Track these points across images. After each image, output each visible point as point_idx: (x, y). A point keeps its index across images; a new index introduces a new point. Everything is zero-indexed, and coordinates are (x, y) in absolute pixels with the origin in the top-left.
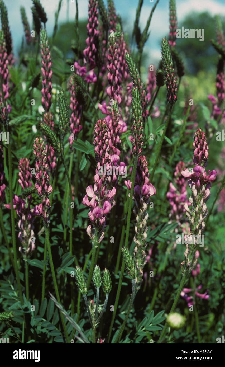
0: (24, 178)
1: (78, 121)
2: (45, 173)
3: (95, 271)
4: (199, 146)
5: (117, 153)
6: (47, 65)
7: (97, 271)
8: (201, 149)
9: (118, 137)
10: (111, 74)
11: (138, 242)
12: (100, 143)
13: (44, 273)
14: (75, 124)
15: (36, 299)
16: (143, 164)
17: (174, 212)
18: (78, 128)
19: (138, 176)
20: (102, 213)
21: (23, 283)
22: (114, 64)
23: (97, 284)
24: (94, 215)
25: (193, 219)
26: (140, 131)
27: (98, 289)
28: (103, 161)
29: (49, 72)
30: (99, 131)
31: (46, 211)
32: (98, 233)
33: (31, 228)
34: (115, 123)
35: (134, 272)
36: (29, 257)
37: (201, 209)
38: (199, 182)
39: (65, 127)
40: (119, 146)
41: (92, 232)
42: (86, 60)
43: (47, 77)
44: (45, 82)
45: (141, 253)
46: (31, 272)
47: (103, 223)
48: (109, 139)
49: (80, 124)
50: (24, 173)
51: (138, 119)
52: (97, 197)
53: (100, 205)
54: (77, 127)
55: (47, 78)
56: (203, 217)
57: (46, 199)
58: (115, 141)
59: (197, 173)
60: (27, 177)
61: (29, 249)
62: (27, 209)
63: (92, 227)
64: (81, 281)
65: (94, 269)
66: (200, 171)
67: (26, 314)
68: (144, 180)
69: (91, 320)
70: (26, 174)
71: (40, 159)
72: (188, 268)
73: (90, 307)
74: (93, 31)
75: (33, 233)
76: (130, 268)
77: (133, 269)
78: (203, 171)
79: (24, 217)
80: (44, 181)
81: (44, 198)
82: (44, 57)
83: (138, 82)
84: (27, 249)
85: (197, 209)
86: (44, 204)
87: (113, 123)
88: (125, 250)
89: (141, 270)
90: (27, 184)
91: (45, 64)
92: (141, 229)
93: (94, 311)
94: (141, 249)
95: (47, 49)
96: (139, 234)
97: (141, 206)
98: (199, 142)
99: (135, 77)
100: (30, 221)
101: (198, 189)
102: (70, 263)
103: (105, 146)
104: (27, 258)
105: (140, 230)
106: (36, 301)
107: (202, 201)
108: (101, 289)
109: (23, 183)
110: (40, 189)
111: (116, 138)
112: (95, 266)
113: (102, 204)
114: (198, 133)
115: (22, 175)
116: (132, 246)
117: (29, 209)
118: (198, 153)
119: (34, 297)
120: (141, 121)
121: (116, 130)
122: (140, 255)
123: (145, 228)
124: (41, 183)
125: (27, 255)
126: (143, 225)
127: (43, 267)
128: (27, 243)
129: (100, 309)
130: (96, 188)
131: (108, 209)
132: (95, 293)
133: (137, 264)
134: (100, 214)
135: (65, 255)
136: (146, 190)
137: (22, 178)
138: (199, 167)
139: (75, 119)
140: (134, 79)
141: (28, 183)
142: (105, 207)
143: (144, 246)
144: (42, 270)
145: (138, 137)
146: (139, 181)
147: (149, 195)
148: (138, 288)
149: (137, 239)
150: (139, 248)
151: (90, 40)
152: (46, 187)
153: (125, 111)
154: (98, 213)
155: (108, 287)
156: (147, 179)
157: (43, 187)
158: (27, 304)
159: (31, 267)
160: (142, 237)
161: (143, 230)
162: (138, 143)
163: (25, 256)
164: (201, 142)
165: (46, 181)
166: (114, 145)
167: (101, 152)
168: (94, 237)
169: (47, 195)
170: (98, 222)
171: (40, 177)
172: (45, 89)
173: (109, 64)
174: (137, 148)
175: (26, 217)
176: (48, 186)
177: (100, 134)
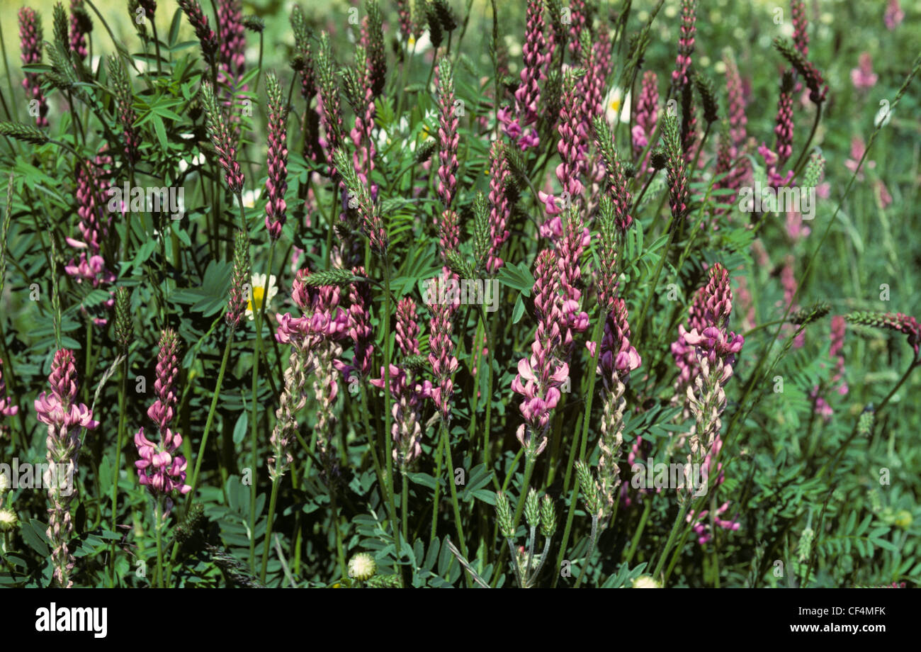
0: (406, 333)
1: (503, 223)
2: (447, 339)
3: (529, 500)
4: (716, 293)
5: (575, 297)
6: (451, 124)
7: (533, 499)
8: (720, 298)
9: (578, 269)
10: (565, 142)
11: (606, 449)
12: (544, 291)
13: (436, 496)
14: (496, 229)
15: (419, 539)
16: (620, 315)
17: (684, 380)
18: (502, 236)
19: (610, 336)
20: (544, 407)
21: (399, 512)
22: (570, 125)
23: (532, 521)
24: (530, 410)
25: (700, 414)
26: (612, 269)
27: (533, 530)
28: (549, 321)
29: (454, 137)
30: (542, 271)
31: (446, 400)
32: (537, 439)
33: (415, 420)
34: (573, 246)
35: (596, 504)
36: (409, 467)
37: (715, 399)
38: (713, 354)
39: (483, 253)
40: (579, 284)
41: (526, 436)
42: (521, 108)
43: (450, 146)
44: (445, 155)
45: (611, 467)
46: (413, 493)
47: (545, 424)
48: (561, 272)
49: (506, 228)
50: (405, 326)
51: (610, 249)
52: (536, 379)
53: (540, 391)
54: (500, 234)
55: (450, 148)
56: (718, 412)
57: (447, 381)
58: (572, 277)
59: (710, 340)
60: (411, 331)
61: (410, 455)
62: (410, 387)
63: (526, 427)
64: (506, 518)
65: (527, 495)
66: (715, 337)
67: (404, 567)
68: (621, 343)
69: (520, 580)
70: (409, 326)
71: (439, 315)
72: (689, 495)
73: (518, 558)
74: (535, 57)
75: (418, 427)
76: (589, 496)
77: (594, 498)
78: (721, 336)
79: (403, 401)
80: (444, 352)
81: (444, 378)
82: (446, 110)
83: (614, 168)
84: (407, 454)
85: (708, 398)
86: (443, 388)
87: (569, 244)
88: (580, 465)
89: (609, 496)
90: (410, 343)
91: (447, 124)
92: (612, 427)
93: (526, 564)
94: (611, 461)
95: (451, 96)
96: (608, 434)
97: (612, 386)
98: (717, 287)
99: (610, 159)
100: (414, 408)
101: (712, 365)
102: (486, 482)
103: (552, 296)
104: (407, 471)
105: (611, 429)
106: (420, 543)
107: (717, 386)
108: (538, 529)
109: (404, 342)
110: (436, 364)
111: (574, 270)
112: (529, 490)
113: (545, 391)
114: (716, 270)
115: (403, 328)
116: (595, 455)
117: (413, 386)
118: (714, 304)
119: (415, 535)
120: (614, 252)
121: (575, 257)
122: (608, 470)
123: (620, 424)
124: (439, 355)
125: (407, 465)
126: (616, 420)
127: (435, 487)
128: (408, 444)
129: (536, 562)
130: (534, 362)
131: (554, 401)
132: (529, 533)
133: (603, 485)
134: (540, 408)
135: (476, 467)
136: (624, 362)
137: (402, 333)
138: (714, 330)
139: (497, 220)
140: (608, 162)
141: (413, 342)
142: (550, 398)
143: (616, 456)
144: (433, 491)
145: (609, 278)
146: (611, 345)
147: (629, 368)
148: (605, 526)
149: (605, 443)
150: (608, 458)
151: (528, 72)
152: (447, 360)
153: (591, 190)
154: (537, 407)
155: (550, 527)
156: (626, 341)
157: (442, 362)
158: (406, 550)
159: (412, 485)
160: (614, 439)
161: (616, 429)
162: (608, 289)
163: (403, 466)
164: (721, 287)
165: (447, 351)
166: (571, 283)
167: (545, 305)
168: (529, 443)
169: (449, 373)
170: (537, 420)
171: (438, 344)
172: (445, 168)
173: (563, 124)
174: (606, 296)
175: (407, 401)
176: (451, 358)
177: (545, 276)
